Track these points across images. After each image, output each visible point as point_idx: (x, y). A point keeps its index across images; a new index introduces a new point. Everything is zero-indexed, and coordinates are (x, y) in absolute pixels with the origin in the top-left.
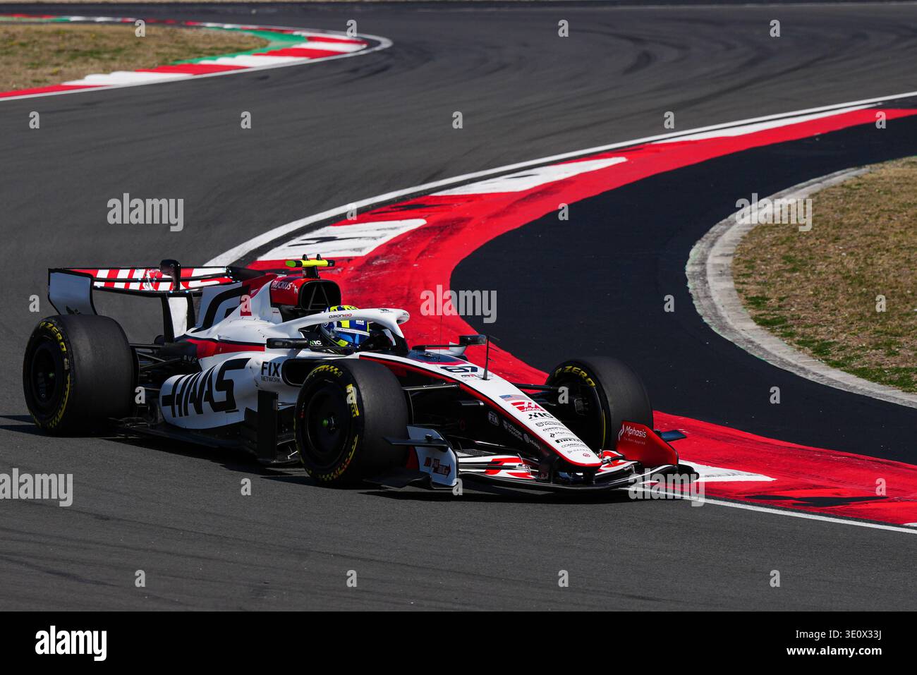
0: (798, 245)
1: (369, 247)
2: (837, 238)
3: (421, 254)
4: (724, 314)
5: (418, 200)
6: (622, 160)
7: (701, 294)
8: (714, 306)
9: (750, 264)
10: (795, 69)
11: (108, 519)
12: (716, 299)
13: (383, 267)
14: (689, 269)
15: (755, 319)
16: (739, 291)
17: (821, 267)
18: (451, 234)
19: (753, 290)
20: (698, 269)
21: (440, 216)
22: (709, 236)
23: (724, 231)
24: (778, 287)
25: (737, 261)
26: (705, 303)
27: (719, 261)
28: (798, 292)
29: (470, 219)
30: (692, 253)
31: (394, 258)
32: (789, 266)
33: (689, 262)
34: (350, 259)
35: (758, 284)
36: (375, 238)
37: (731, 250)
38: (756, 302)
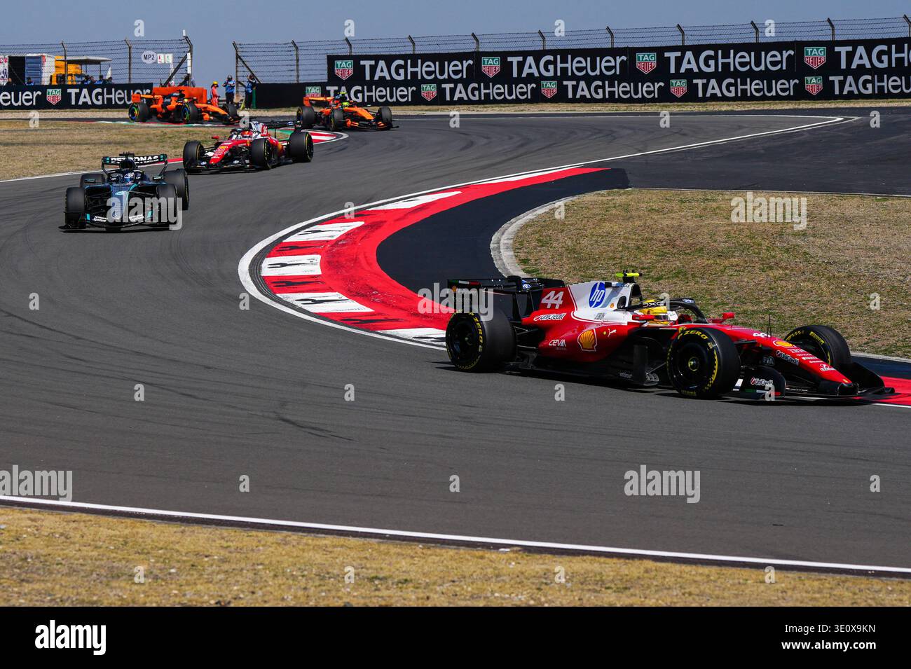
0: (544, 234)
1: (337, 235)
2: (563, 231)
3: (362, 239)
4: (509, 268)
5: (361, 212)
6: (459, 192)
7: (498, 258)
8: (504, 264)
9: (521, 243)
10: (544, 148)
11: (209, 368)
12: (504, 261)
13: (343, 245)
14: (492, 246)
15: (524, 270)
16: (516, 256)
17: (555, 244)
18: (377, 229)
19: (523, 256)
20: (496, 245)
21: (370, 220)
22: (501, 229)
23: (508, 227)
24: (535, 254)
25: (515, 242)
26: (499, 262)
27: (506, 242)
28: (544, 257)
29: (385, 222)
30: (493, 237)
31: (349, 241)
32: (540, 244)
33: (492, 242)
34: (327, 241)
35: (525, 253)
36: (340, 231)
37: (511, 237)
38: (524, 262)
